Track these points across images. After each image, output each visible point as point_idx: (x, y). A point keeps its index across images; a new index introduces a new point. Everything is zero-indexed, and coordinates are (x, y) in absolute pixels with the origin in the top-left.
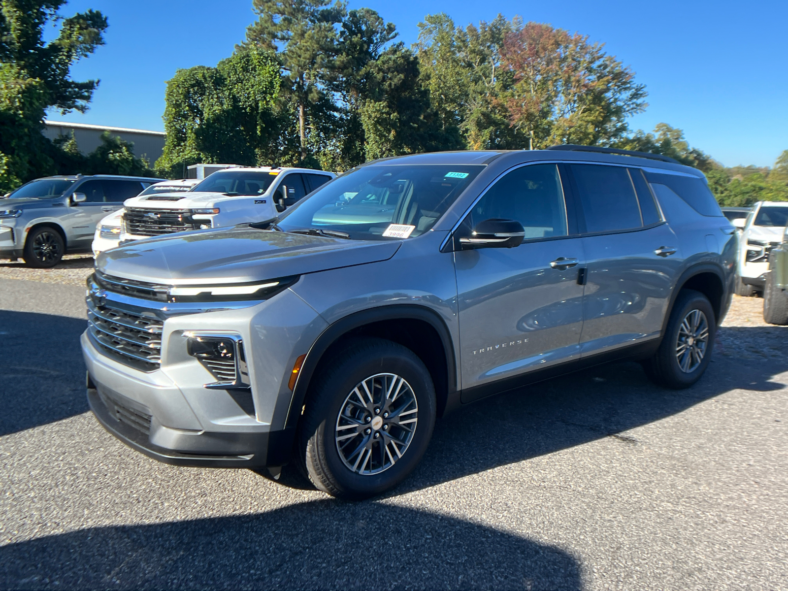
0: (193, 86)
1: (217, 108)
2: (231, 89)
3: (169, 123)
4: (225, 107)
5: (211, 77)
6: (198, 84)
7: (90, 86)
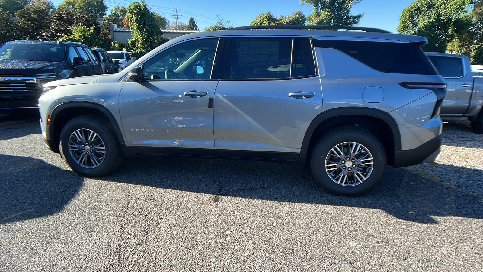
0: (415, 10)
1: (426, 22)
2: (437, 10)
3: (399, 32)
4: (431, 20)
5: (426, 4)
6: (418, 9)
7: (359, 17)
